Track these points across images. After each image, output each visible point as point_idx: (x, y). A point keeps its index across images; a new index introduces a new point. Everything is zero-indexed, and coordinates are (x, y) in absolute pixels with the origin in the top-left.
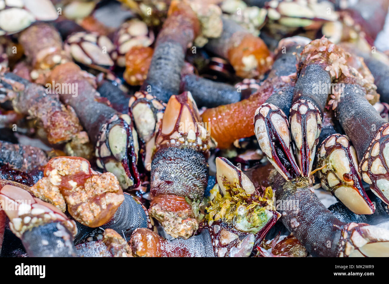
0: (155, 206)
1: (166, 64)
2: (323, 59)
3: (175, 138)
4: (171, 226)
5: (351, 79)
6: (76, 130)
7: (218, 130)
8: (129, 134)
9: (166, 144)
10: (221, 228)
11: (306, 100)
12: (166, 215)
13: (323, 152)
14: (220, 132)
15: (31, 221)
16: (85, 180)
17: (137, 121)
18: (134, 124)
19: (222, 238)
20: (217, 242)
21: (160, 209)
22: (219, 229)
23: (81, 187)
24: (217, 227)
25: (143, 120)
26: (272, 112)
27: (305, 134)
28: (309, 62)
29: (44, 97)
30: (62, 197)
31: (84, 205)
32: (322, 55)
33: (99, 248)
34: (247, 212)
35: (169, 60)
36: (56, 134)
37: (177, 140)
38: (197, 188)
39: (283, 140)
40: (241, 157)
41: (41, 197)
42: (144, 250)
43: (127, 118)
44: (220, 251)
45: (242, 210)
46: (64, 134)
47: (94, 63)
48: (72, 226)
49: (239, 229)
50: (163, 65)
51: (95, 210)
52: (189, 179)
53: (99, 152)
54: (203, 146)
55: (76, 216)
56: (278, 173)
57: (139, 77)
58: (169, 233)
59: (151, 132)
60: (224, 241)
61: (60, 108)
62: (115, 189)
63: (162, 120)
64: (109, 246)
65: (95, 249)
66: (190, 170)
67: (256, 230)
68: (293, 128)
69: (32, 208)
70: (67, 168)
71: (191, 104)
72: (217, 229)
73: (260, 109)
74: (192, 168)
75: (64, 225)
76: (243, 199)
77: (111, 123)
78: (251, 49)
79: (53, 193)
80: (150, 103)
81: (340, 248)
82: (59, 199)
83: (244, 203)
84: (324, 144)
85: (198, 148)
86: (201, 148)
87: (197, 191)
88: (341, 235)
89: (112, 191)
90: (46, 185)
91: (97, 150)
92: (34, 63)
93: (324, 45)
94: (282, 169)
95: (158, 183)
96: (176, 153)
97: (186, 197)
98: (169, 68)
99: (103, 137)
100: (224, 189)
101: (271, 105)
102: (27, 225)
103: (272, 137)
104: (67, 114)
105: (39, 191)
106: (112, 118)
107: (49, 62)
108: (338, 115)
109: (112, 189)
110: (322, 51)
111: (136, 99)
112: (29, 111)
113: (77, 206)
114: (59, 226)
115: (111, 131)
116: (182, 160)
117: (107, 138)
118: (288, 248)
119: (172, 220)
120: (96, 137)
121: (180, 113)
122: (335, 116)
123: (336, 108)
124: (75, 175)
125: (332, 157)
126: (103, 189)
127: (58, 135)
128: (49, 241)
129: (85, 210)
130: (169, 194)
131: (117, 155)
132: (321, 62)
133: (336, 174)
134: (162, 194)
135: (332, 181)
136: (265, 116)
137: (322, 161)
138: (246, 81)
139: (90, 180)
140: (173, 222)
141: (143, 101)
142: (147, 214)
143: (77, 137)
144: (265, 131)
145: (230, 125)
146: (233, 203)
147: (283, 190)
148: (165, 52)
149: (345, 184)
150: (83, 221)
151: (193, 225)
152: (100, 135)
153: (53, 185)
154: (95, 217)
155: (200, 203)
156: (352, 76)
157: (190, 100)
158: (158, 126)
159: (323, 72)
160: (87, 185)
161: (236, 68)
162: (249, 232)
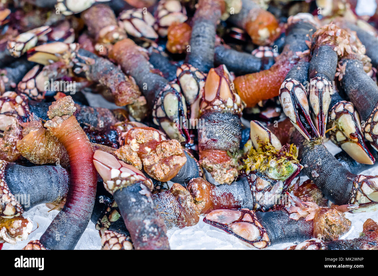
0: (205, 160)
1: (203, 41)
2: (331, 41)
3: (217, 105)
4: (219, 176)
5: (353, 56)
6: (138, 96)
7: (247, 95)
8: (179, 100)
9: (210, 110)
10: (256, 177)
11: (322, 77)
12: (214, 167)
13: (333, 115)
14: (249, 96)
15: (121, 183)
16: (156, 146)
17: (183, 88)
18: (182, 92)
19: (258, 184)
20: (254, 188)
21: (209, 162)
22: (256, 178)
23: (154, 151)
24: (254, 176)
25: (188, 87)
26: (295, 86)
27: (321, 104)
28: (321, 44)
29: (111, 70)
30: (139, 160)
31: (156, 165)
32: (331, 38)
33: (169, 198)
34: (277, 164)
35: (206, 37)
36: (122, 100)
37: (219, 106)
38: (236, 144)
39: (304, 109)
40: (264, 114)
41: (123, 159)
42: (201, 197)
43: (177, 87)
44: (257, 195)
45: (273, 163)
46: (129, 100)
47: (143, 37)
48: (150, 184)
49: (270, 177)
50: (201, 42)
51: (165, 170)
52: (229, 137)
53: (156, 113)
54: (238, 110)
55: (150, 173)
56: (296, 129)
57: (179, 47)
58: (218, 181)
59: (195, 97)
60: (259, 187)
61: (124, 78)
62: (180, 153)
63: (204, 88)
64: (177, 197)
65: (166, 199)
66: (230, 130)
67: (284, 179)
68: (312, 99)
69: (121, 172)
70: (144, 137)
71: (227, 76)
72: (254, 177)
73: (286, 84)
74: (231, 128)
75: (144, 184)
76: (273, 155)
77: (166, 91)
78: (266, 24)
79: (134, 157)
80: (193, 73)
81: (352, 195)
82: (137, 161)
83: (275, 158)
84: (334, 110)
85: (235, 112)
86: (237, 111)
87: (235, 146)
88: (353, 185)
89: (178, 154)
90: (127, 151)
91: (154, 112)
92: (97, 38)
93: (332, 30)
94: (305, 132)
95: (205, 141)
96: (219, 117)
97: (228, 152)
98: (206, 44)
99: (159, 101)
100: (257, 146)
101: (294, 81)
102: (118, 186)
103: (296, 107)
104: (130, 83)
105: (122, 155)
106: (166, 87)
107: (110, 38)
108: (343, 85)
109: (177, 153)
110: (331, 35)
111: (183, 70)
112: (100, 81)
113: (151, 166)
114: (142, 186)
115: (166, 97)
116: (224, 122)
117: (163, 103)
118: (308, 192)
119: (219, 171)
120: (153, 101)
121: (220, 85)
122: (341, 85)
123: (342, 80)
124: (149, 143)
125: (341, 120)
126: (170, 153)
127: (124, 101)
128: (136, 198)
129: (158, 169)
130: (215, 149)
131: (171, 117)
132: (330, 44)
133: (344, 133)
134: (209, 149)
135: (340, 136)
136: (290, 90)
137: (332, 123)
138: (261, 48)
139: (160, 146)
140: (220, 173)
141: (188, 72)
142: (199, 165)
143: (138, 101)
144: (290, 102)
145: (257, 91)
146: (265, 157)
147: (303, 146)
148: (202, 31)
149: (351, 140)
150: (156, 177)
151: (234, 174)
152: (157, 101)
153: (133, 151)
154: (165, 174)
155: (238, 155)
156: (353, 53)
157: (226, 73)
158: (201, 93)
159: (332, 52)
160: (158, 150)
161: (253, 38)
162: (279, 180)
